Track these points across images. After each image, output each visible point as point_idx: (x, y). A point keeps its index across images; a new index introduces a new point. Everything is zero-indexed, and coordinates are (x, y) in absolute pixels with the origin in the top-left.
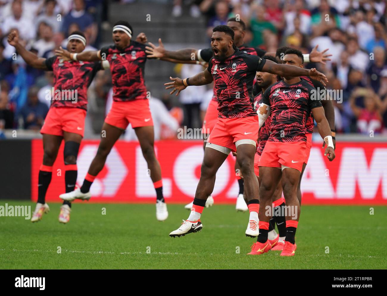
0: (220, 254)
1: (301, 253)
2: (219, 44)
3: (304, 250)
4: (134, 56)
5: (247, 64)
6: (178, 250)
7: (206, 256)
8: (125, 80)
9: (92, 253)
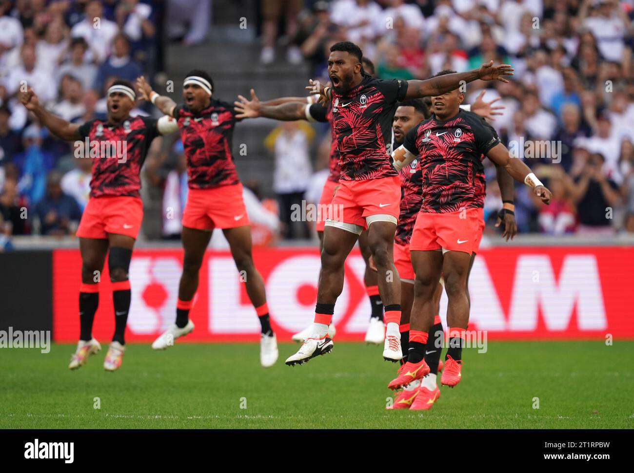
0: (337, 416)
1: (457, 414)
2: (340, 69)
3: (462, 408)
4: (215, 121)
5: (382, 93)
6: (274, 412)
7: (315, 420)
8: (203, 157)
9: (145, 418)
